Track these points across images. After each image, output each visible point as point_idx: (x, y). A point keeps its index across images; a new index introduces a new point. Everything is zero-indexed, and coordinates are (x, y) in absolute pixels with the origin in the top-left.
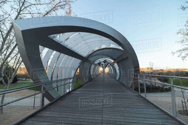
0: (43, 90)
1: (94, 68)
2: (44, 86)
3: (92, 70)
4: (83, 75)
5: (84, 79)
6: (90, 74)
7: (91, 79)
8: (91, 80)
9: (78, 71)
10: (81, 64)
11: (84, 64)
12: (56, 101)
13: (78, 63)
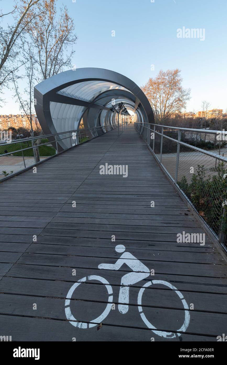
0: (57, 140)
1: (108, 116)
2: (57, 136)
3: (104, 119)
4: (89, 127)
5: (92, 133)
6: (100, 126)
7: (101, 133)
8: (103, 134)
9: (82, 122)
10: (84, 112)
11: (88, 111)
12: (64, 152)
13: (81, 111)
